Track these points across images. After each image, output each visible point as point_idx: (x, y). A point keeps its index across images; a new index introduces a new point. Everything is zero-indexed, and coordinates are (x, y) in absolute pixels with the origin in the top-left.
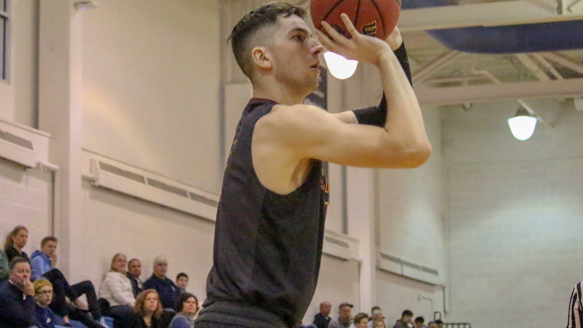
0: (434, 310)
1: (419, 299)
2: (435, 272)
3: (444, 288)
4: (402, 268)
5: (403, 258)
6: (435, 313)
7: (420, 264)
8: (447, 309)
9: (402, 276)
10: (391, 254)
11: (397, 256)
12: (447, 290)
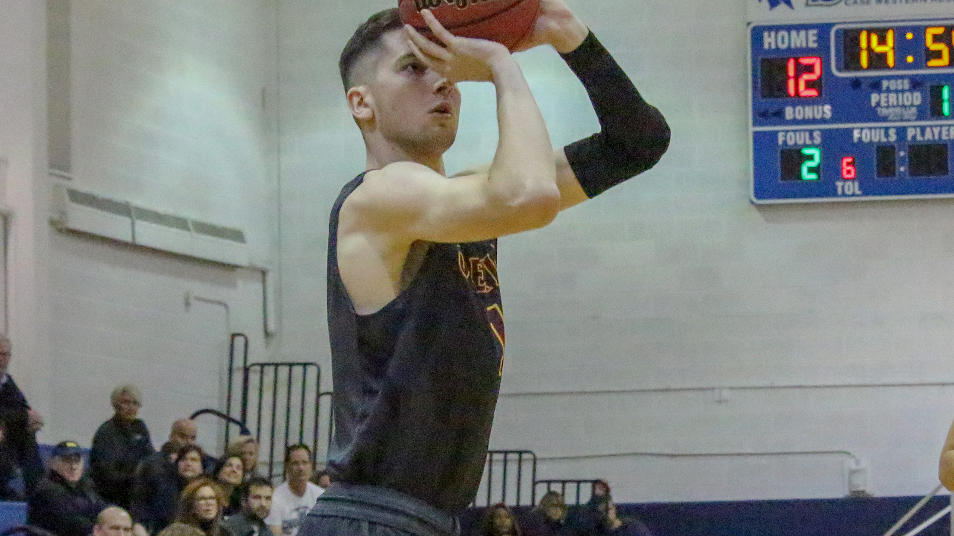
0: (233, 331)
1: (187, 304)
2: (237, 236)
3: (264, 273)
4: (133, 225)
5: (137, 201)
6: (234, 336)
7: (191, 214)
8: (272, 326)
9: (134, 247)
10: (100, 192)
11: (119, 196)
12: (271, 279)
